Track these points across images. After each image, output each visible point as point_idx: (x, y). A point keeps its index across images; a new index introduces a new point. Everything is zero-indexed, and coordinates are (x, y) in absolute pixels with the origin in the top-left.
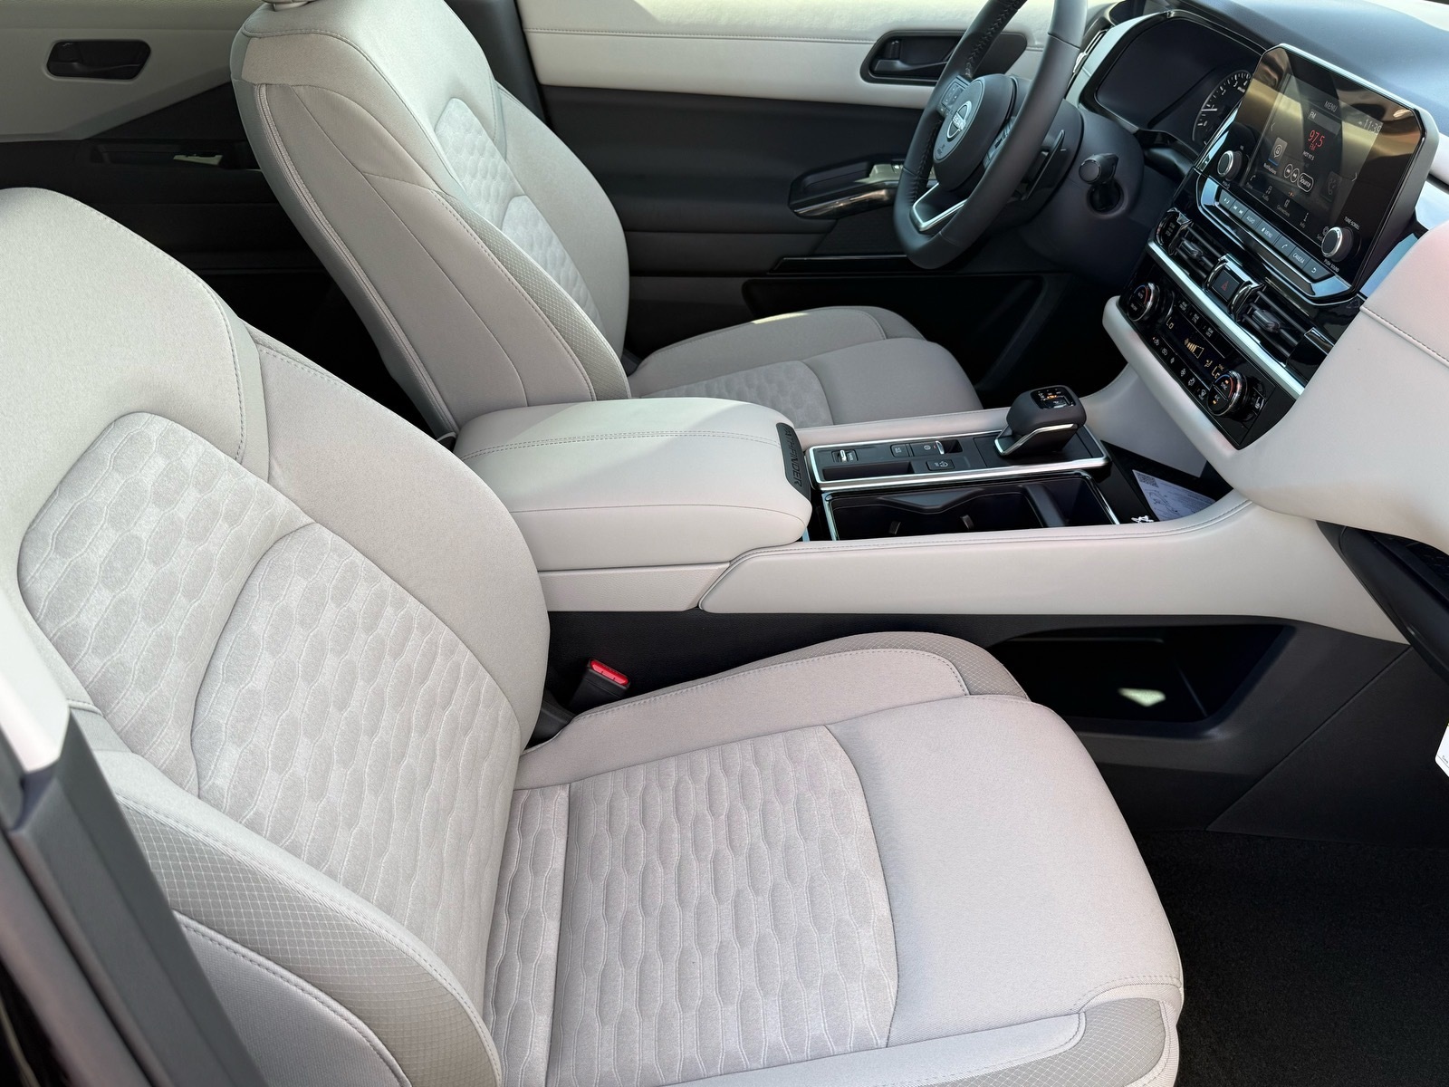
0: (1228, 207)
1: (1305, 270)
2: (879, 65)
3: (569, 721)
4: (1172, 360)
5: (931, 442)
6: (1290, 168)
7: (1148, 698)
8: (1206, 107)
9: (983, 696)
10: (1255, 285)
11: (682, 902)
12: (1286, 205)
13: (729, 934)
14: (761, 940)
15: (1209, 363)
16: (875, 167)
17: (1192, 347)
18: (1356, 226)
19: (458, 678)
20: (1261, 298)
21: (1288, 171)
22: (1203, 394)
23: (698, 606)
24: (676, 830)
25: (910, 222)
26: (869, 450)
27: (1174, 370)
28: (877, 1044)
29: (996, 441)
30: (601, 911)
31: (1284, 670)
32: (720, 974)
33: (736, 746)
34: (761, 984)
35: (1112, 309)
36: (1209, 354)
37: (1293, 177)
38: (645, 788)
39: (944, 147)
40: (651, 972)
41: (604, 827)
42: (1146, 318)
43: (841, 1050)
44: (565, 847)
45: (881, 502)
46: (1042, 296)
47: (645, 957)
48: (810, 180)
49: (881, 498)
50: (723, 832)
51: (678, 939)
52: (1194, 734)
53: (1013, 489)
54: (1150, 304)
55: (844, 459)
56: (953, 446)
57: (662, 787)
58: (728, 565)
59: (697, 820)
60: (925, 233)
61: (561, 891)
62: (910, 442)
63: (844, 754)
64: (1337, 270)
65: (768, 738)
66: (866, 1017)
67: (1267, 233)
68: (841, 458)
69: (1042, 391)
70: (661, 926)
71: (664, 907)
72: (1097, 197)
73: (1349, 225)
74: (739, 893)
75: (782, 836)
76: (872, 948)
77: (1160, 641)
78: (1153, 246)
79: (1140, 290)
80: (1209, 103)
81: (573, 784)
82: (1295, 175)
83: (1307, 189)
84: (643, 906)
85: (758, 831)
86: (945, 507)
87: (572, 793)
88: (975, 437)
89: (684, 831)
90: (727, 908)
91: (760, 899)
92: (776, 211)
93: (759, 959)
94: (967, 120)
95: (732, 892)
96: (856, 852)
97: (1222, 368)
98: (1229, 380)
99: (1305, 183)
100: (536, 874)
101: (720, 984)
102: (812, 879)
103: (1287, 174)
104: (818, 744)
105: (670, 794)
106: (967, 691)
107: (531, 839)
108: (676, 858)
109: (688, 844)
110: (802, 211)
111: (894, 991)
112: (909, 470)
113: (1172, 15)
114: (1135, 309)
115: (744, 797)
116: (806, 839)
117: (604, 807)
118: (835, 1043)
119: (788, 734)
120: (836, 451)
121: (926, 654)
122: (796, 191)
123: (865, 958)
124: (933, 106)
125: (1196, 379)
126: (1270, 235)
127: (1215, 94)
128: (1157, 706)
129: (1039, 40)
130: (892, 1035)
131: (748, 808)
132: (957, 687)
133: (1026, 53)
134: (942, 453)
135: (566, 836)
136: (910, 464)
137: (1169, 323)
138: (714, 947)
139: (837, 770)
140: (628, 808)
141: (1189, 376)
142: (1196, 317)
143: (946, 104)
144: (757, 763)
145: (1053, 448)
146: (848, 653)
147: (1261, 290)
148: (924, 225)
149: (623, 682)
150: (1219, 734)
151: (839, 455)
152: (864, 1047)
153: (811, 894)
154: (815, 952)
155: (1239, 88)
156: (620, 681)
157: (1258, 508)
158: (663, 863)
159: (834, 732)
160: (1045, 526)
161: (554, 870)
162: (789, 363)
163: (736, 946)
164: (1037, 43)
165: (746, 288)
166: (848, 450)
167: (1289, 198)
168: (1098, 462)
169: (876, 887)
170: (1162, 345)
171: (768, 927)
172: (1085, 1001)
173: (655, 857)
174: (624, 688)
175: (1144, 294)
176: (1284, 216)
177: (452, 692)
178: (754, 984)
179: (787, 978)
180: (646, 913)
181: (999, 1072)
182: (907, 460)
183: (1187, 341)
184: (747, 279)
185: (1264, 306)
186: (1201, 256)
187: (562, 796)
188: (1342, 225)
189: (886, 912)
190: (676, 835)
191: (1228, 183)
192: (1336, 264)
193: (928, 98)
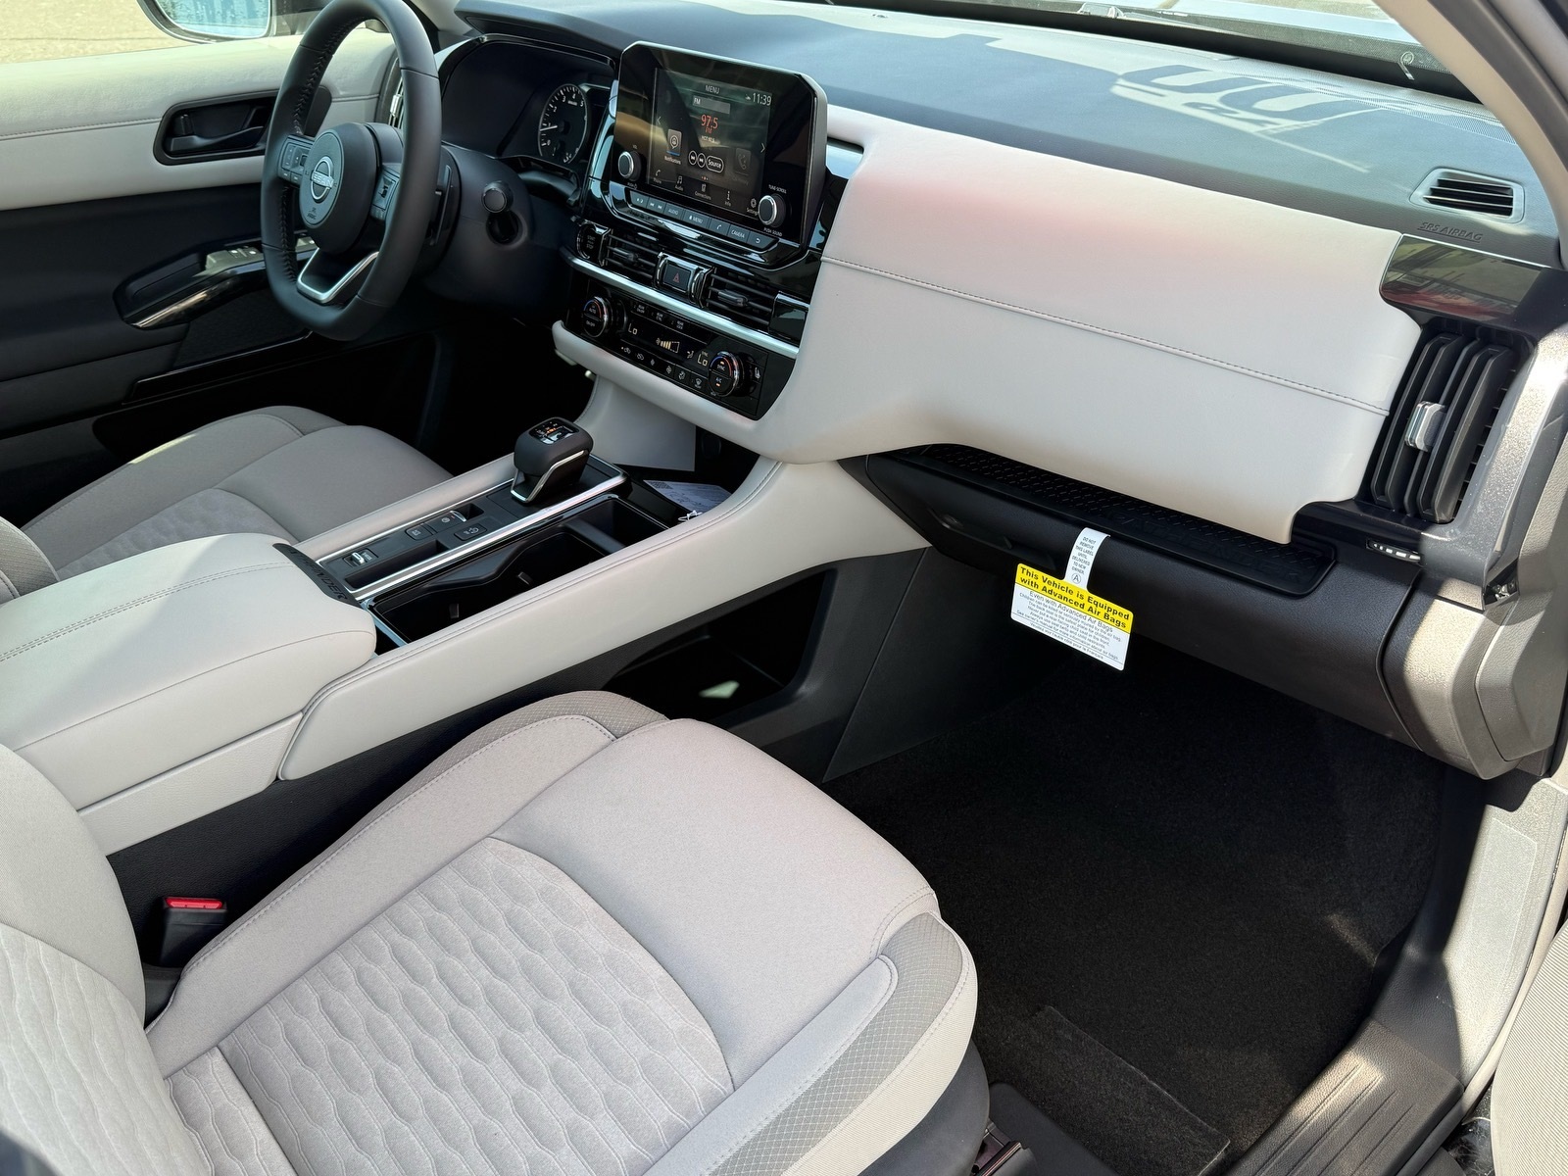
0: (644, 206)
1: (748, 243)
2: (174, 144)
3: (178, 979)
4: (652, 362)
5: (446, 514)
6: (693, 154)
7: (726, 690)
8: (543, 127)
9: (630, 735)
10: (705, 270)
11: (443, 1086)
12: (703, 190)
13: (515, 1084)
14: (555, 1070)
15: (690, 354)
16: (209, 257)
17: (667, 345)
18: (784, 191)
19: (45, 976)
20: (716, 279)
21: (693, 158)
22: (698, 383)
23: (277, 779)
24: (388, 1021)
25: (300, 295)
26: (385, 542)
27: (659, 370)
28: (725, 1093)
29: (513, 492)
30: (352, 1148)
31: (841, 608)
32: (531, 1127)
33: (404, 905)
34: (581, 1109)
35: (559, 329)
36: (687, 345)
37: (700, 163)
38: (322, 1000)
39: (314, 210)
40: (454, 1171)
41: (297, 1066)
42: (606, 331)
43: (695, 1120)
44: (257, 1113)
45: (429, 589)
46: (438, 354)
47: (437, 1162)
48: (135, 287)
49: (427, 586)
50: (444, 993)
51: (463, 1122)
52: (788, 699)
53: (554, 531)
54: (606, 318)
55: (362, 561)
56: (471, 510)
57: (342, 988)
58: (300, 716)
59: (407, 999)
60: (330, 304)
61: (284, 1158)
62: (424, 521)
63: (528, 853)
64: (780, 234)
65: (434, 878)
66: (702, 1075)
67: (695, 219)
68: (357, 561)
69: (538, 428)
70: (435, 1120)
71: (426, 1102)
72: (497, 229)
73: (776, 192)
74: (501, 1042)
75: (514, 962)
76: (669, 1011)
77: (707, 637)
78: (578, 262)
79: (590, 306)
80: (544, 122)
81: (223, 1044)
82: (701, 160)
83: (719, 169)
84: (401, 1115)
85: (484, 972)
86: (500, 570)
87: (227, 1055)
88: (487, 495)
89: (399, 1018)
90: (498, 1062)
91: (528, 1033)
92: (111, 330)
93: (565, 1089)
94: (332, 176)
95: (494, 1045)
96: (598, 934)
97: (706, 354)
98: (723, 360)
99: (715, 164)
100: (241, 1157)
101: (538, 1135)
102: (571, 985)
103: (693, 161)
104: (494, 857)
105: (356, 990)
106: (613, 737)
107: (210, 1126)
108: (408, 1048)
109: (413, 1027)
110: (140, 324)
111: (711, 1037)
112: (440, 549)
113: (486, 40)
114: (593, 325)
115: (446, 948)
116: (541, 951)
117: (283, 1044)
118: (686, 1117)
119: (455, 863)
120: (348, 557)
121: (557, 719)
122: (126, 305)
123: (668, 1024)
124: (272, 173)
125: (685, 371)
126: (700, 221)
127: (547, 112)
128: (736, 693)
129: (343, 89)
130: (734, 1076)
131: (458, 956)
132: (601, 737)
133: (333, 105)
134: (465, 520)
135: (250, 1102)
136: (437, 542)
137: (632, 330)
138: (508, 1106)
139: (531, 870)
140: (316, 1031)
141: (676, 372)
142: (660, 316)
143: (288, 168)
144: (439, 909)
145: (570, 481)
146: (477, 753)
147: (713, 272)
148: (324, 296)
149: (217, 905)
150: (808, 689)
151: (352, 559)
152: (715, 1103)
153: (580, 999)
154: (617, 1048)
155: (570, 102)
156: (213, 907)
157: (789, 467)
158: (396, 1061)
159: (504, 837)
160: (607, 553)
161: (262, 1141)
162: (201, 494)
163: (530, 1091)
164: (342, 93)
165: (96, 427)
166: (360, 550)
167: (704, 183)
168: (617, 481)
169: (638, 955)
170: (635, 351)
171: (553, 1054)
172: (877, 944)
173: (381, 1060)
174: (222, 911)
175: (596, 308)
176: (708, 201)
177: (49, 994)
178: (573, 1114)
179: (604, 1088)
180: (408, 1119)
181: (855, 1042)
182: (433, 540)
183: (658, 341)
184: (95, 418)
185: (721, 286)
186: (637, 259)
187: (216, 1061)
188: (770, 193)
189: (660, 971)
190: (392, 1027)
191: (633, 183)
192: (778, 230)
193: (262, 168)
